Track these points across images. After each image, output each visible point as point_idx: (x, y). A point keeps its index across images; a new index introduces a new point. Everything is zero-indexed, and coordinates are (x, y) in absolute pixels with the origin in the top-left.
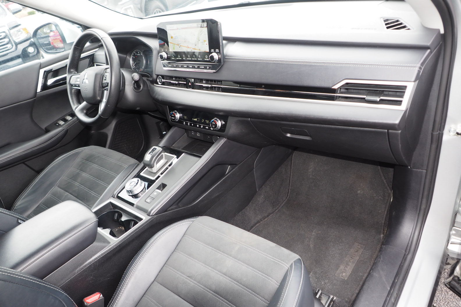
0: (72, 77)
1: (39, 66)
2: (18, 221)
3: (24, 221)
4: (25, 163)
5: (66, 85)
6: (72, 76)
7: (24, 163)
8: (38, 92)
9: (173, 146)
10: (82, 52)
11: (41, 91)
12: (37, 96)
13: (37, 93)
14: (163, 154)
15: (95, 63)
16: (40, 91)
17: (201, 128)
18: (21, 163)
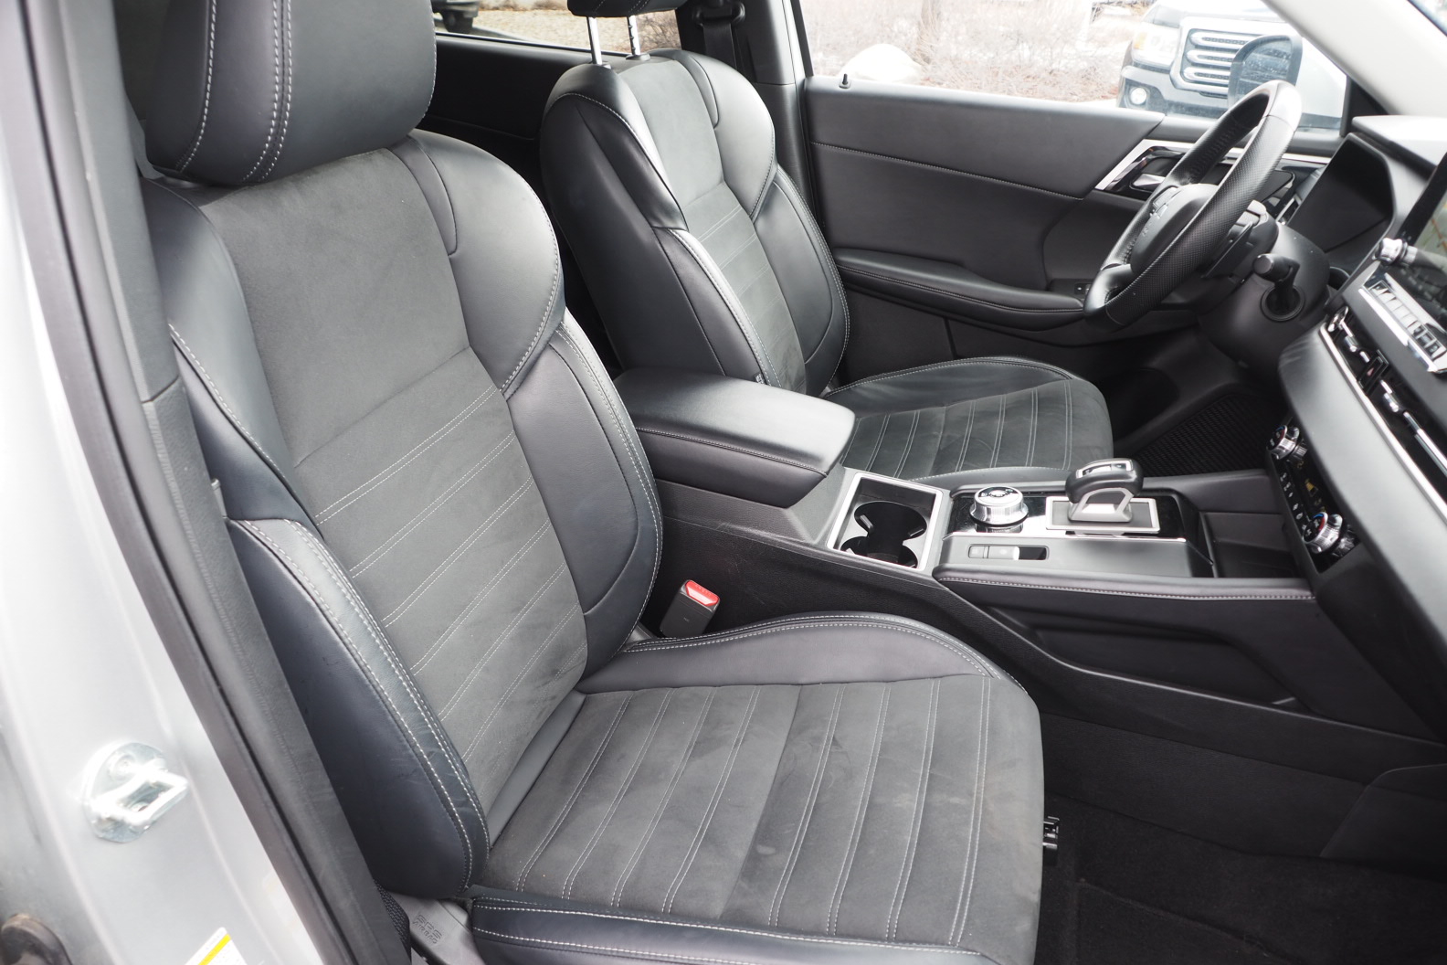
0: (1169, 190)
1: (1146, 129)
2: (758, 374)
3: (766, 383)
4: (950, 322)
5: (1142, 202)
6: (1170, 187)
7: (946, 319)
8: (1097, 187)
9: (1209, 514)
10: (1239, 143)
11: (1105, 191)
12: (1089, 197)
13: (1093, 191)
14: (1124, 491)
15: (1296, 196)
16: (1103, 188)
17: (1295, 517)
18: (942, 316)
